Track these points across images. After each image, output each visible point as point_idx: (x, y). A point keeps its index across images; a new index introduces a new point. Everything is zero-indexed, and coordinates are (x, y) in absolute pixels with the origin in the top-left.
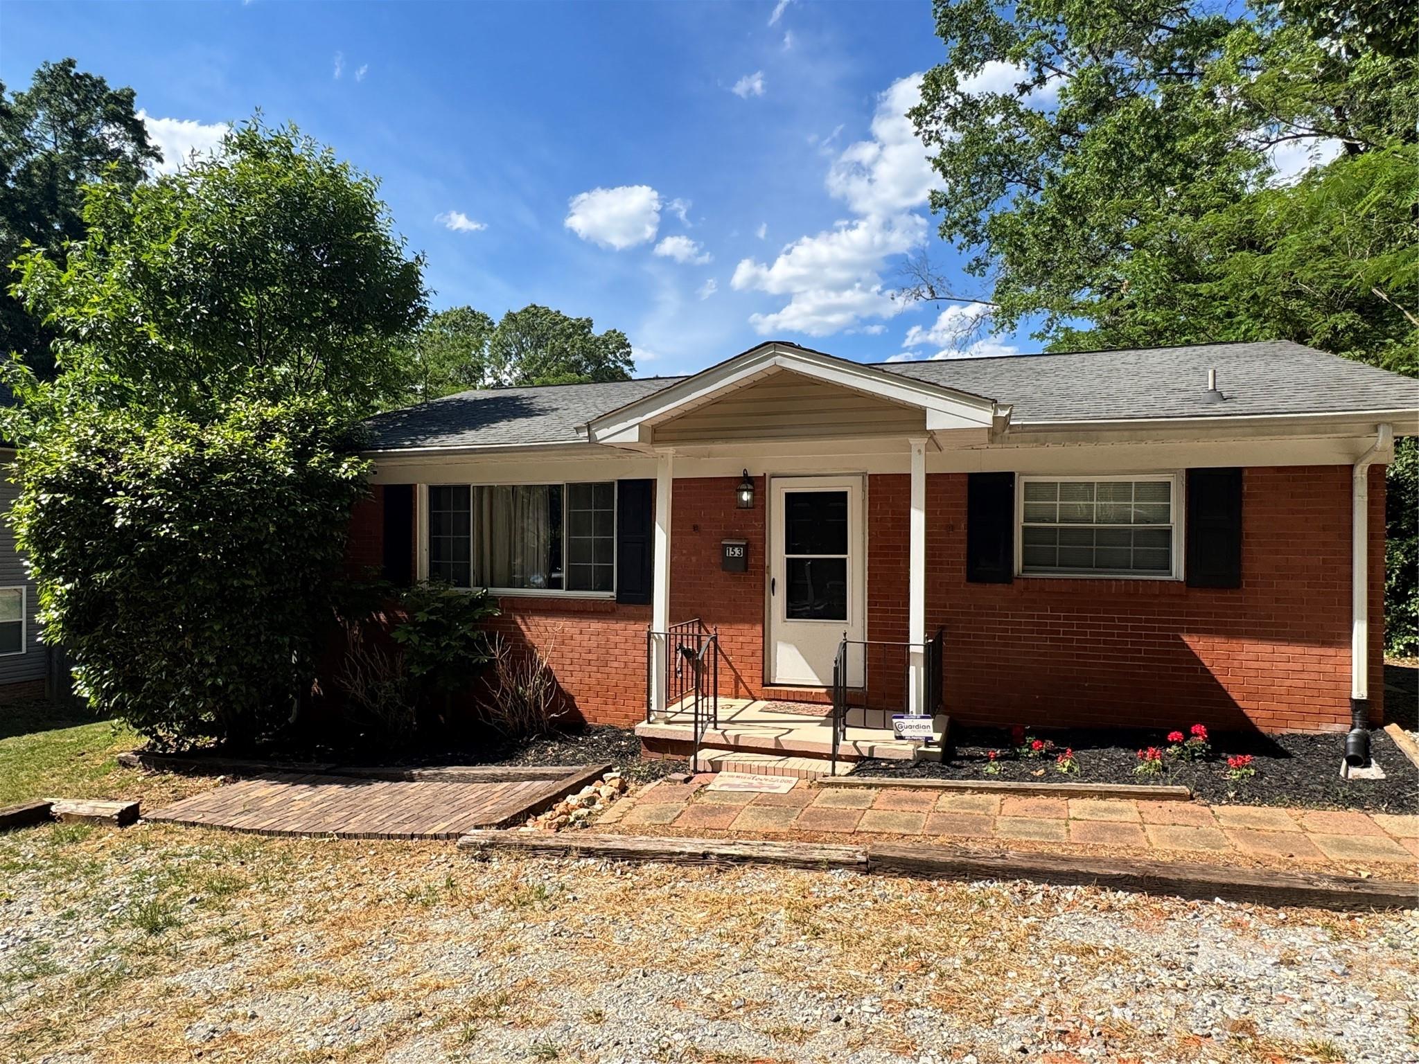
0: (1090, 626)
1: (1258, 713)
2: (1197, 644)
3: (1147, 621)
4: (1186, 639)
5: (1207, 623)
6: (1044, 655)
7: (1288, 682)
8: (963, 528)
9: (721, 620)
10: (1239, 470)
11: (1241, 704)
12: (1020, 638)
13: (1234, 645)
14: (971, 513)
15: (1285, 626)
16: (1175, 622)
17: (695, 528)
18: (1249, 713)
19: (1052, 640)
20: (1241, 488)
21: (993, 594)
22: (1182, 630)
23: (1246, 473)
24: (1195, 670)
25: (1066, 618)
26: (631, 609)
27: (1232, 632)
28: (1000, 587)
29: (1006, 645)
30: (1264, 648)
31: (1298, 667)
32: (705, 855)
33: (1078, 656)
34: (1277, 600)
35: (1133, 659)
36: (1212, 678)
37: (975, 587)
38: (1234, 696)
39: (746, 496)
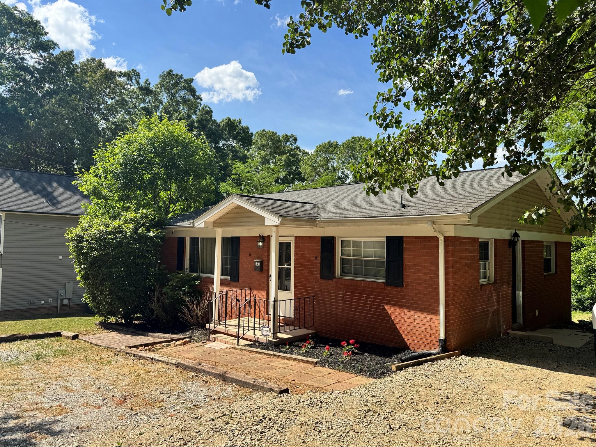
0: (357, 299)
1: (410, 342)
2: (390, 309)
3: (374, 298)
4: (386, 307)
5: (393, 301)
6: (344, 310)
7: (419, 329)
8: (319, 258)
9: (256, 289)
10: (402, 238)
11: (404, 337)
12: (336, 302)
13: (402, 311)
14: (322, 252)
15: (419, 304)
16: (383, 299)
17: (250, 255)
18: (407, 341)
19: (345, 304)
20: (403, 245)
21: (329, 284)
22: (385, 303)
23: (405, 239)
24: (389, 320)
25: (349, 295)
26: (234, 283)
27: (401, 305)
28: (330, 282)
29: (332, 305)
30: (411, 313)
31: (423, 323)
32: (152, 359)
33: (353, 311)
34: (416, 293)
35: (370, 314)
36: (395, 325)
37: (323, 281)
38: (402, 333)
39: (260, 244)
